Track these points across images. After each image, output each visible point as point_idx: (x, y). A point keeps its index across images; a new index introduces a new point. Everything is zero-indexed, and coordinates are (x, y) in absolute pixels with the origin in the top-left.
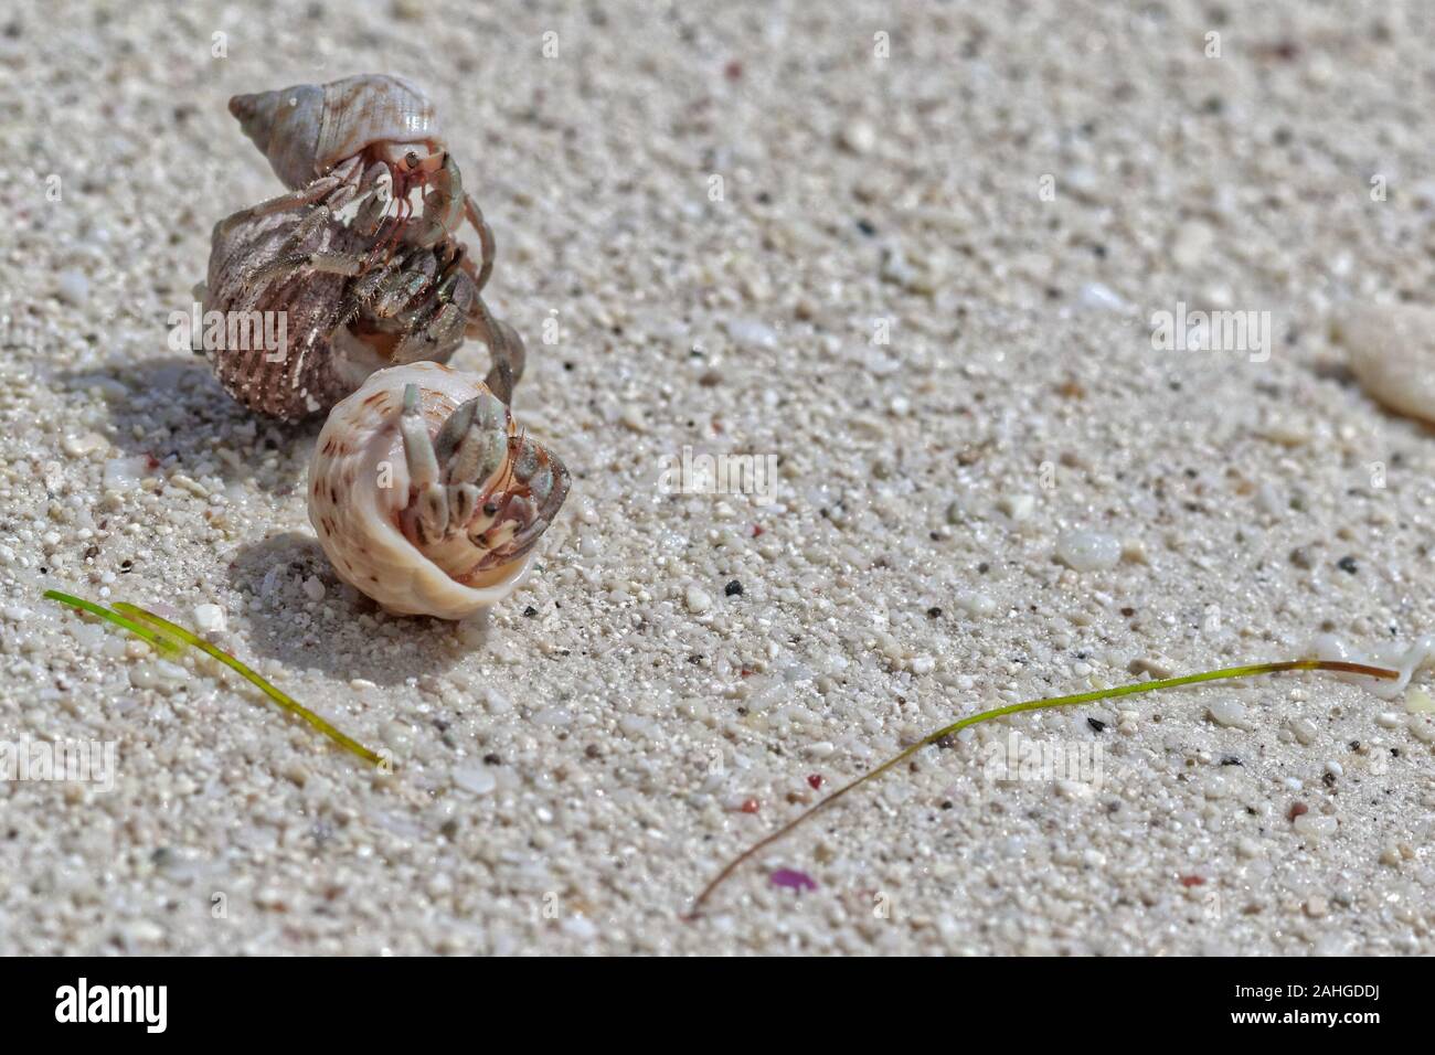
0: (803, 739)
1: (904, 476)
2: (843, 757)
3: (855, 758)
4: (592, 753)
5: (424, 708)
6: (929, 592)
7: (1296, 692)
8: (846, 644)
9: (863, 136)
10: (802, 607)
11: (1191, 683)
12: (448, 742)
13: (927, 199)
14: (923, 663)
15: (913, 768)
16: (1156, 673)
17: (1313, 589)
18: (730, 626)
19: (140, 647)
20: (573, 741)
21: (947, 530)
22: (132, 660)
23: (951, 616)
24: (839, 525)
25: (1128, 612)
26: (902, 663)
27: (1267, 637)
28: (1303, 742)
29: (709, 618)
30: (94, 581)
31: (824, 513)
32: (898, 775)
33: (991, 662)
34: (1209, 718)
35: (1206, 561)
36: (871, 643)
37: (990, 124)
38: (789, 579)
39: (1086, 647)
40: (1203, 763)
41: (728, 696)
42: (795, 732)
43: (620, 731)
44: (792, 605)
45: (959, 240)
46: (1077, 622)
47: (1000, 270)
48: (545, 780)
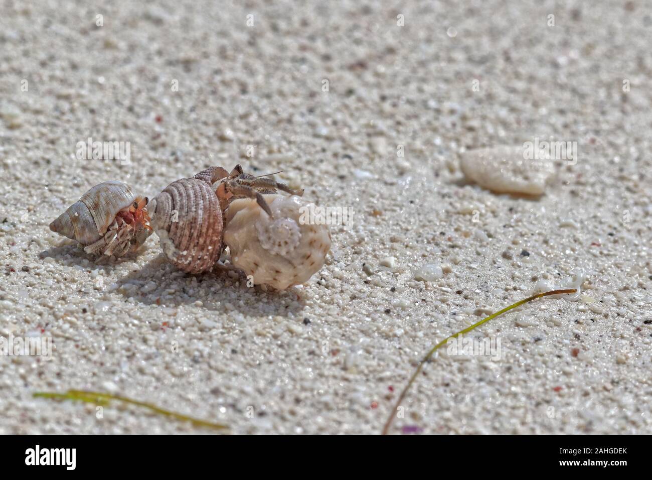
0: (376, 374)
1: (339, 262)
2: (394, 377)
3: (400, 376)
4: (298, 401)
5: (221, 400)
6: (379, 304)
7: (543, 307)
8: (365, 333)
9: (229, 133)
10: (337, 322)
11: (502, 313)
12: (240, 411)
13: (270, 152)
14: (399, 332)
15: (425, 374)
16: (488, 313)
17: (519, 267)
18: (316, 337)
19: (90, 406)
20: (288, 398)
21: (369, 278)
22: (89, 412)
23: (395, 311)
24: (327, 287)
25: (459, 292)
26: (391, 334)
27: (515, 289)
28: (558, 325)
29: (306, 335)
30: (50, 384)
31: (319, 283)
32: (421, 378)
33: (424, 325)
34: (517, 325)
35: (473, 266)
36: (375, 329)
37: (273, 118)
38: (325, 313)
39: (454, 309)
40: (528, 343)
41: (334, 364)
42: (371, 372)
43: (303, 389)
44: (333, 322)
45: (294, 165)
46: (443, 301)
47: (317, 173)
48: (288, 416)
